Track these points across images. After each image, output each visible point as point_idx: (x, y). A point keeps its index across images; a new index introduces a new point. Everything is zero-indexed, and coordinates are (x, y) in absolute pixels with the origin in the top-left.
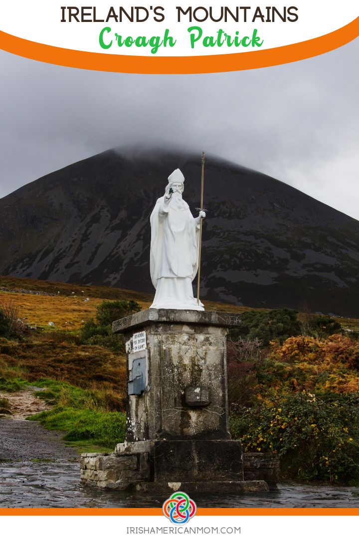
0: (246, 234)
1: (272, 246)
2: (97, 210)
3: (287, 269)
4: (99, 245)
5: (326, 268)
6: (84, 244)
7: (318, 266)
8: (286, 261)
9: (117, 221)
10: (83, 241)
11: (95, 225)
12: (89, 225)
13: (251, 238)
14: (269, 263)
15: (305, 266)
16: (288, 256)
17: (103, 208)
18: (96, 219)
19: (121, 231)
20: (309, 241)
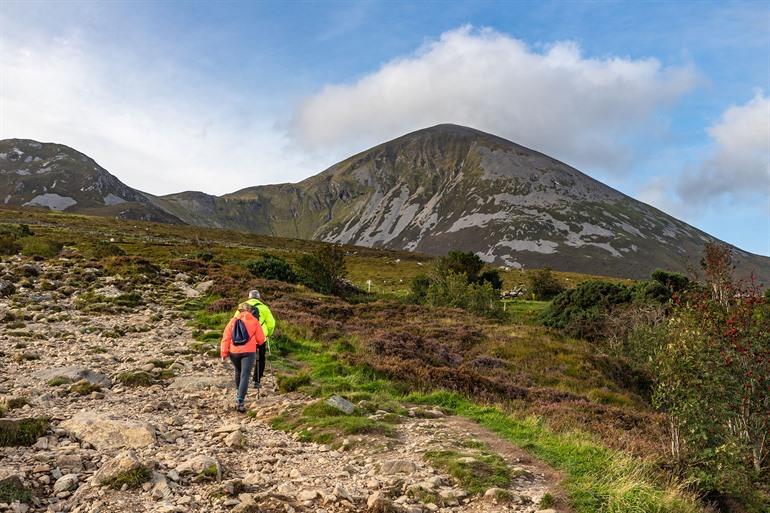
0: (529, 208)
1: (553, 220)
2: (398, 186)
3: (567, 240)
4: (400, 216)
5: (602, 239)
6: (386, 216)
7: (594, 237)
8: (566, 232)
9: (415, 196)
10: (385, 213)
11: (396, 199)
12: (390, 200)
13: (534, 212)
14: (550, 234)
15: (582, 238)
16: (567, 228)
17: (403, 184)
18: (397, 194)
19: (418, 205)
20: (587, 215)
